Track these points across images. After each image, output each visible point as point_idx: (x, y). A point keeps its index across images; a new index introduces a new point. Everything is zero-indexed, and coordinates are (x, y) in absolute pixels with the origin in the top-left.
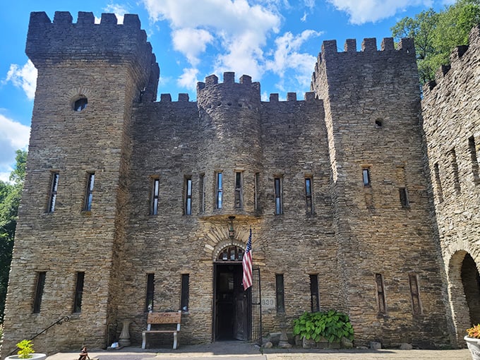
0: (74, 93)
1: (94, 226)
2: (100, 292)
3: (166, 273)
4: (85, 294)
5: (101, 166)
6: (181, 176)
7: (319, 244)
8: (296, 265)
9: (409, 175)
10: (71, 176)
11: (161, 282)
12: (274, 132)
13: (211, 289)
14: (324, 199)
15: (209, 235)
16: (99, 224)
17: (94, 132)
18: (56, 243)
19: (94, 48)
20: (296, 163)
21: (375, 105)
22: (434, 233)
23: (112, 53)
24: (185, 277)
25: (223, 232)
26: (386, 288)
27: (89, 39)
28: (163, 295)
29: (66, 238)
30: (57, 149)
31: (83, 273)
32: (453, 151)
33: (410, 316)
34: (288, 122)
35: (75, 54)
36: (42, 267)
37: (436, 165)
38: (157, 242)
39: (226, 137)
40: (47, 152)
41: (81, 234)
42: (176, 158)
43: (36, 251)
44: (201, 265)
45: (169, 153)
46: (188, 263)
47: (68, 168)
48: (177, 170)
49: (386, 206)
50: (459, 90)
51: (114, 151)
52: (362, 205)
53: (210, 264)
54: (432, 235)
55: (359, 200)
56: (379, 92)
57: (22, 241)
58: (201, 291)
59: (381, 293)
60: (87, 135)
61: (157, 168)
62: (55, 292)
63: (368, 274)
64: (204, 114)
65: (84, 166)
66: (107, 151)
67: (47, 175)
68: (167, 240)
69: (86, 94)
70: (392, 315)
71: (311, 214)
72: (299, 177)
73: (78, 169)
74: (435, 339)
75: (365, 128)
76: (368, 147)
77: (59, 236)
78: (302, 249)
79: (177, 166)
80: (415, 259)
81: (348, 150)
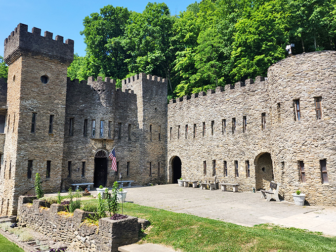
0: (43, 74)
1: (55, 141)
2: (58, 169)
3: (76, 161)
4: (51, 170)
5: (57, 113)
6: (83, 119)
7: (131, 151)
8: (123, 158)
9: (161, 129)
10: (43, 116)
11: (74, 165)
12: (119, 105)
13: (93, 168)
14: (134, 134)
15: (94, 146)
16: (57, 140)
17: (53, 96)
18: (38, 147)
19: (55, 54)
20: (126, 119)
21: (155, 102)
22: (166, 149)
23: (63, 58)
24: (84, 163)
25: (100, 145)
26: (152, 166)
27: (52, 48)
28: (75, 170)
29: (42, 145)
30: (35, 101)
31: (50, 161)
32: (179, 126)
33: (157, 175)
34: (124, 101)
35: (45, 54)
36: (32, 158)
37: (171, 128)
38: (73, 148)
39: (107, 106)
40: (30, 102)
41: (49, 144)
42: (82, 110)
43: (28, 151)
44: (90, 158)
45: (78, 108)
46: (85, 157)
47: (41, 112)
48: (82, 116)
49: (155, 139)
50: (185, 109)
51: (63, 106)
52: (149, 139)
53: (93, 158)
54: (165, 149)
55: (148, 137)
56: (157, 98)
57: (21, 146)
58: (90, 169)
59: (150, 169)
60: (50, 97)
61: (73, 114)
62: (38, 169)
63: (148, 162)
64: (97, 93)
65: (49, 112)
66: (60, 106)
67: (31, 114)
68: (77, 147)
69: (49, 75)
70: (153, 175)
71: (130, 139)
72: (127, 125)
73: (46, 113)
74: (162, 182)
75: (152, 111)
76: (152, 118)
77: (38, 144)
78: (126, 153)
79: (82, 114)
80: (160, 157)
81: (147, 118)
